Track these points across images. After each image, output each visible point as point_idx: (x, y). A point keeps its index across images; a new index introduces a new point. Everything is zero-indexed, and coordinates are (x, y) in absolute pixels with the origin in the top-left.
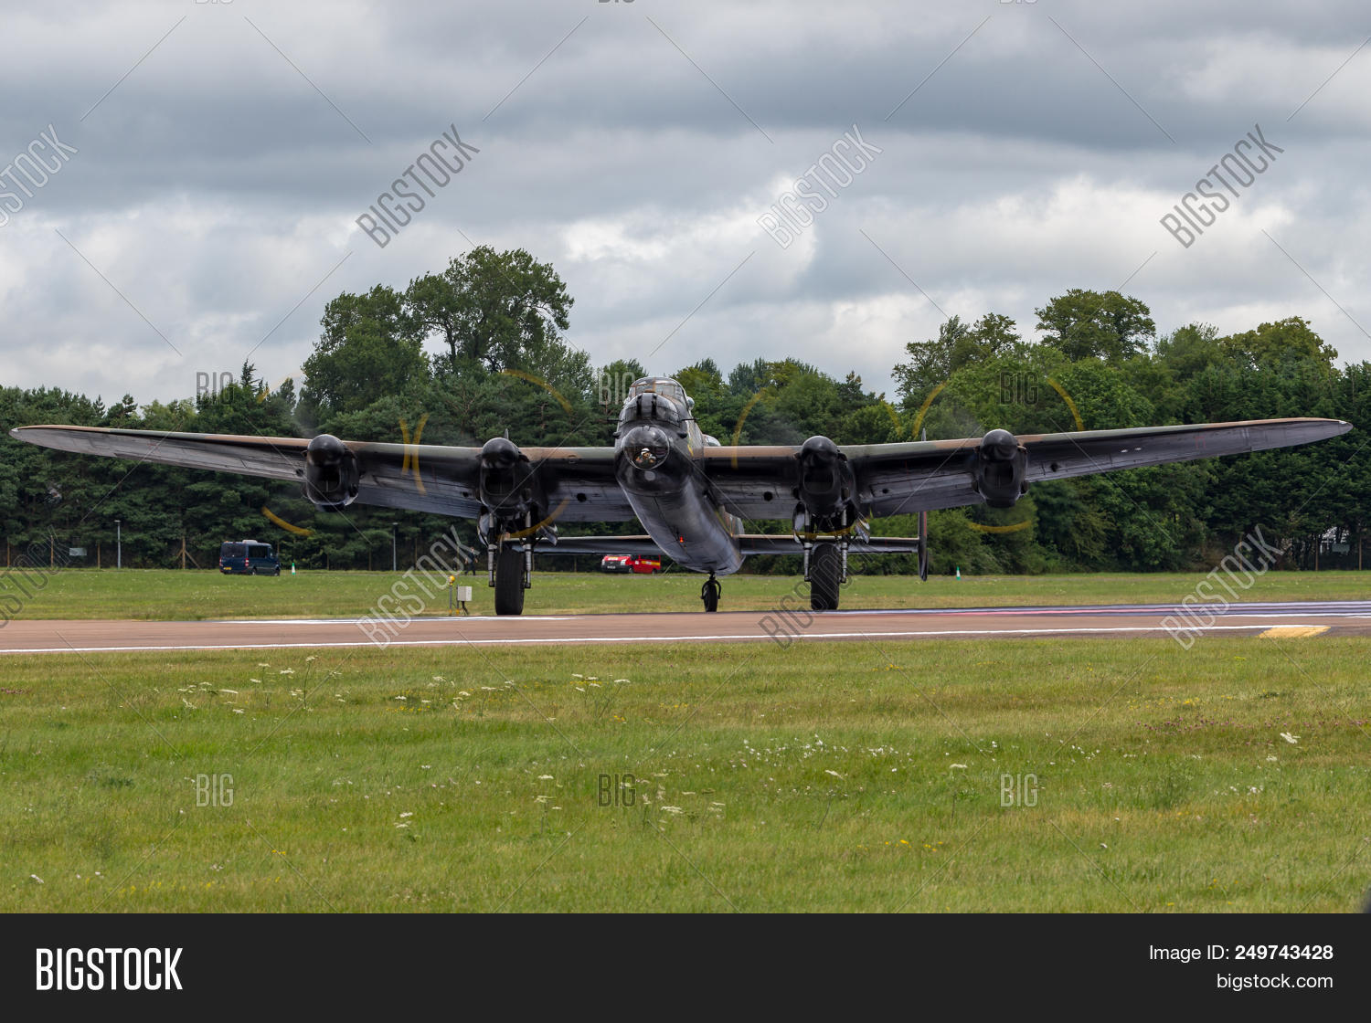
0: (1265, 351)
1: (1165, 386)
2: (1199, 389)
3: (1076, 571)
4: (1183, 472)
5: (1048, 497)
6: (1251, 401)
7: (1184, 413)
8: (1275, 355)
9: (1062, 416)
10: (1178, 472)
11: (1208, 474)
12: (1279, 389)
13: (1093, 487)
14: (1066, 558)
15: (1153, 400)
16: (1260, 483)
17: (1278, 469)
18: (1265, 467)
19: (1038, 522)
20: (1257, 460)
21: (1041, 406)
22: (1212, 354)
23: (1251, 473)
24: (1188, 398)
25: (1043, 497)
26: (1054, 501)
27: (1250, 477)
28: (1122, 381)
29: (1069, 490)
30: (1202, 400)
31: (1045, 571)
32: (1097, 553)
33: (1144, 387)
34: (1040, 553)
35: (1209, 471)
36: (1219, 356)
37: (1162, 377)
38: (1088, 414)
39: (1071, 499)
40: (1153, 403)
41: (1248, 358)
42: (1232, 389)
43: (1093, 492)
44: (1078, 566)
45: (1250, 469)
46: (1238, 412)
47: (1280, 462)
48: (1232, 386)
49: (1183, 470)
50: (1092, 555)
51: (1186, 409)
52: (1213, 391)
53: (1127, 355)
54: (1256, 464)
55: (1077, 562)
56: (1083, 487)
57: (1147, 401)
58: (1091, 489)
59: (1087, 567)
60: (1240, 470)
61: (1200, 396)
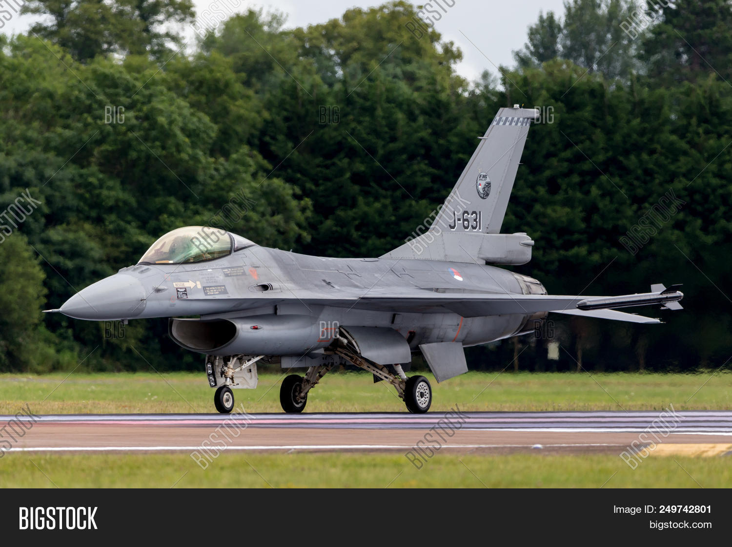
0: (356, 50)
1: (233, 98)
2: (282, 104)
3: (101, 369)
4: (260, 225)
5: (61, 259)
6: (360, 122)
7: (260, 140)
8: (372, 55)
9: (80, 140)
10: (252, 224)
11: (296, 228)
12: (400, 105)
13: (126, 245)
14: (86, 350)
15: (215, 118)
16: (370, 242)
17: (397, 223)
18: (377, 219)
19: (46, 296)
20: (366, 209)
21: (49, 124)
22: (280, 52)
23: (358, 228)
24: (266, 115)
25: (54, 259)
26: (69, 264)
27: (355, 234)
28: (169, 89)
29: (92, 249)
30: (287, 119)
31: (56, 368)
32: (132, 344)
33: (203, 99)
34: (47, 341)
35: (299, 225)
36: (289, 56)
37: (227, 85)
38: (119, 138)
39: (95, 261)
40: (216, 123)
41: (330, 57)
42: (332, 104)
43: (127, 253)
44: (104, 361)
45: (357, 222)
46: (340, 138)
47: (401, 212)
48: (330, 99)
49: (260, 221)
50: (124, 346)
51: (263, 133)
52: (303, 105)
53: (153, 52)
54: (366, 214)
55: (103, 356)
56: (113, 245)
57: (207, 119)
58: (123, 248)
59: (118, 364)
60: (341, 223)
61: (285, 113)
